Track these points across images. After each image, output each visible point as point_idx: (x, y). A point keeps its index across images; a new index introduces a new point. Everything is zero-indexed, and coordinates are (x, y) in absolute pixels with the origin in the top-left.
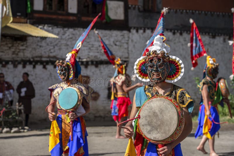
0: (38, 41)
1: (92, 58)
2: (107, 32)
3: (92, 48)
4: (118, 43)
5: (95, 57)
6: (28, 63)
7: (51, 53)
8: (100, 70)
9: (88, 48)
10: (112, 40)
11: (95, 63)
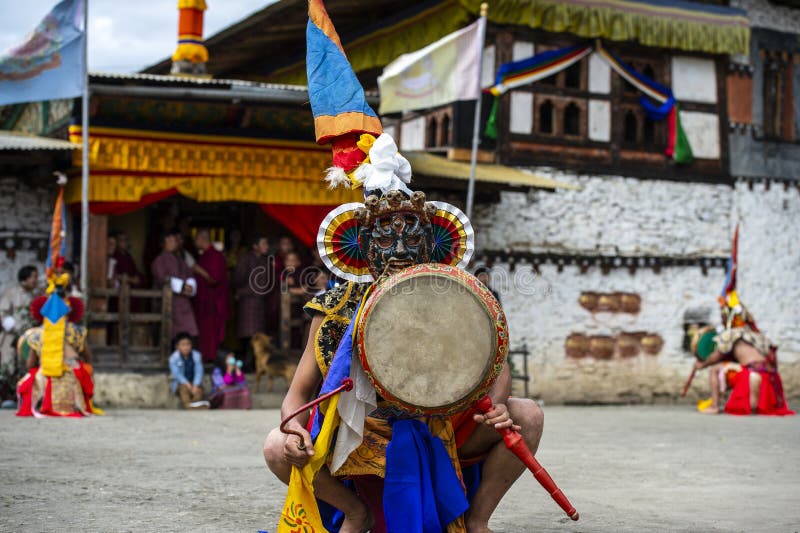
0: (522, 207)
1: (645, 250)
2: (680, 187)
3: (645, 226)
4: (706, 216)
5: (654, 246)
6: (498, 259)
7: (551, 234)
8: (665, 280)
9: (636, 225)
10: (692, 205)
11: (652, 261)
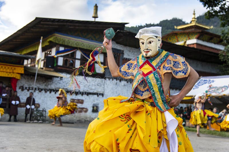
0: (59, 80)
1: (86, 91)
3: (86, 86)
4: (99, 85)
5: (87, 90)
6: (52, 91)
7: (65, 87)
8: (89, 97)
9: (84, 86)
11: (87, 93)
